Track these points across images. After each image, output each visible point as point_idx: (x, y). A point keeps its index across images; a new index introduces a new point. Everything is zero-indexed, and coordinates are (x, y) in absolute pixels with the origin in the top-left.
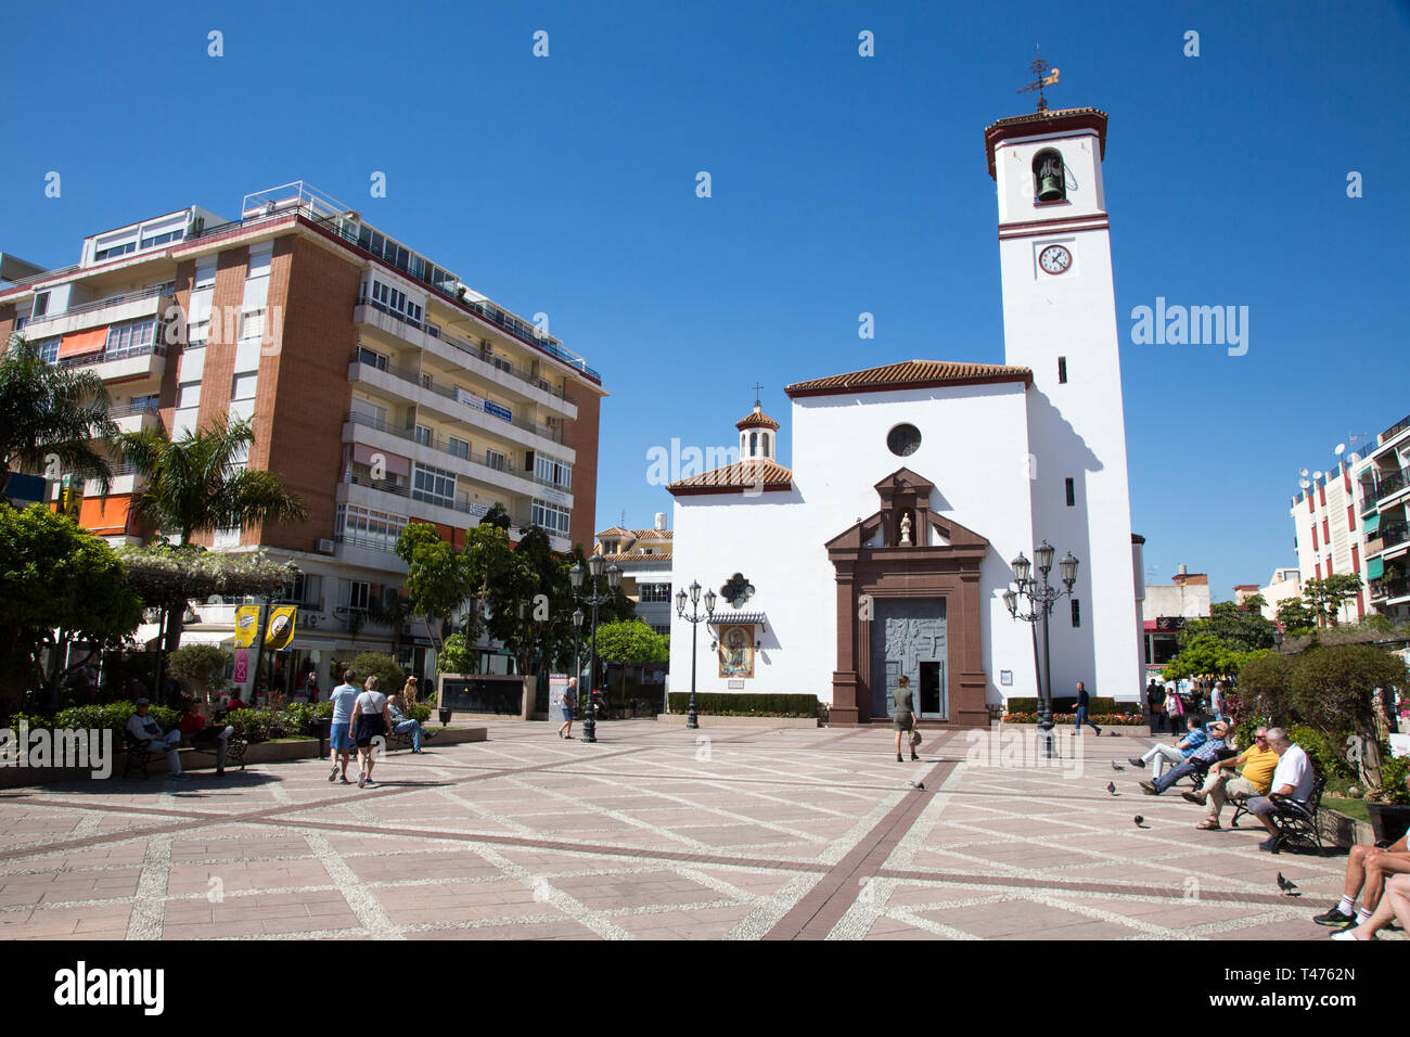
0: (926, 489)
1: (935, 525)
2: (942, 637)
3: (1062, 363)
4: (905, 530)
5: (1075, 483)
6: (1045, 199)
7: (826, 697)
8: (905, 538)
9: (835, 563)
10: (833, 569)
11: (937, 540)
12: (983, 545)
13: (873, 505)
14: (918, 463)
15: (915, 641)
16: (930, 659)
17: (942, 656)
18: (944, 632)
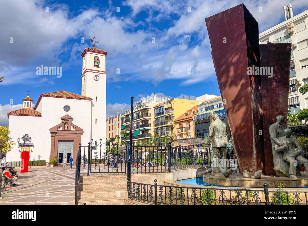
0: (72, 119)
1: (72, 126)
2: (72, 148)
3: (96, 97)
4: (66, 127)
5: (97, 120)
6: (96, 66)
7: (48, 161)
8: (66, 129)
9: (51, 133)
10: (50, 135)
11: (72, 129)
12: (82, 130)
13: (60, 122)
14: (70, 113)
15: (67, 149)
16: (70, 153)
17: (72, 152)
18: (73, 147)
